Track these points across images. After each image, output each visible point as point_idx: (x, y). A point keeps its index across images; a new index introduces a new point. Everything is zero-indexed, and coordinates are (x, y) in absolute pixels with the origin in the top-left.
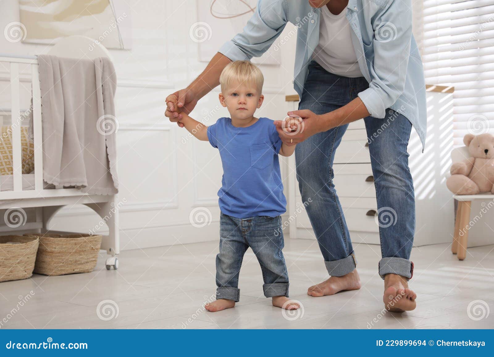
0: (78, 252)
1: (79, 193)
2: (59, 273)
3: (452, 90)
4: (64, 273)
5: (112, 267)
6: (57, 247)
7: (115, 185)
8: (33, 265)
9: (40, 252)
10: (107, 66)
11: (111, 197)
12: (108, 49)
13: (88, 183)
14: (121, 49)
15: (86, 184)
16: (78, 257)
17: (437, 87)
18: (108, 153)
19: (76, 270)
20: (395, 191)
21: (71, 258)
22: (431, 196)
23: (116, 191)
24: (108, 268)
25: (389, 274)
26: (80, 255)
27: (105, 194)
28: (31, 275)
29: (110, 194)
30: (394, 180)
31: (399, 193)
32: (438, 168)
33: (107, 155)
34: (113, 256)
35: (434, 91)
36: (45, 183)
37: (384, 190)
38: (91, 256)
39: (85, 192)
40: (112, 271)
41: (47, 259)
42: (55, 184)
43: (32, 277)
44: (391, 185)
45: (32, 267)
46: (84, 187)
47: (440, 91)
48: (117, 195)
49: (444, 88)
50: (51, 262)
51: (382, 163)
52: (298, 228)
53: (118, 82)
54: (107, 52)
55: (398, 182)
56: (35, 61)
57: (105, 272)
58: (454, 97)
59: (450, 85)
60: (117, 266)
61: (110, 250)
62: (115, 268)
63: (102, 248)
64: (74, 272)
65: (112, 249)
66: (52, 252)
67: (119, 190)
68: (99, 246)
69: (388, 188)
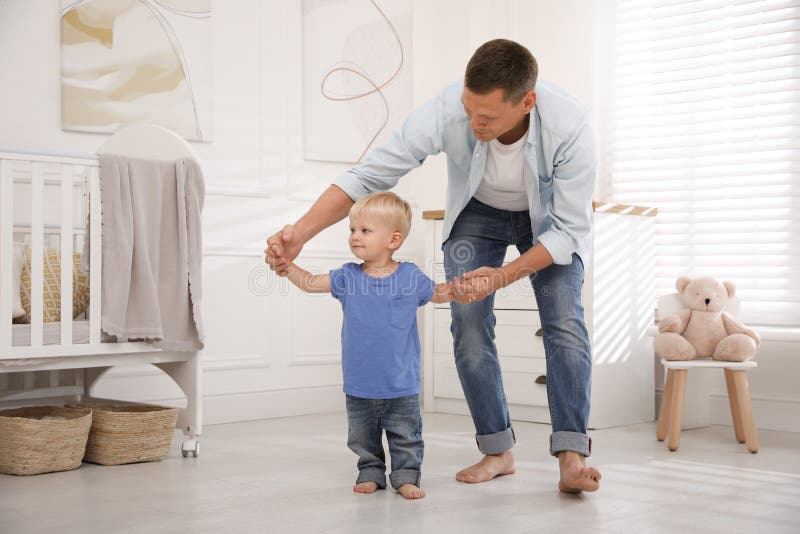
0: (147, 432)
1: (149, 349)
2: (119, 461)
3: (654, 212)
4: (125, 461)
5: (191, 454)
6: (118, 425)
7: (200, 338)
8: (84, 450)
9: (93, 432)
10: (193, 169)
11: (192, 355)
12: (188, 141)
13: (164, 334)
14: (198, 141)
15: (161, 336)
16: (145, 440)
17: (636, 208)
18: (191, 292)
19: (142, 458)
20: (573, 353)
21: (137, 441)
22: (625, 359)
23: (201, 346)
24: (185, 454)
25: (564, 451)
26: (148, 436)
27: (185, 350)
28: (80, 463)
29: (191, 350)
30: (572, 338)
31: (577, 355)
32: (635, 319)
33: (190, 295)
34: (192, 437)
35: (630, 213)
36: (104, 334)
37: (558, 349)
38: (163, 438)
39: (158, 347)
40: (190, 459)
41: (103, 441)
42: (119, 336)
43: (81, 466)
44: (568, 345)
45: (81, 453)
46: (157, 340)
47: (639, 214)
48: (202, 352)
49: (645, 209)
50: (109, 447)
51: (557, 318)
52: (436, 398)
53: (207, 188)
54: (187, 144)
55: (576, 340)
56: (97, 163)
57: (180, 460)
58: (657, 222)
59: (652, 206)
60: (198, 453)
61: (188, 429)
62: (195, 456)
63: (178, 427)
64: (138, 460)
65: (192, 427)
66: (110, 432)
67: (206, 346)
68: (174, 424)
69: (563, 348)
